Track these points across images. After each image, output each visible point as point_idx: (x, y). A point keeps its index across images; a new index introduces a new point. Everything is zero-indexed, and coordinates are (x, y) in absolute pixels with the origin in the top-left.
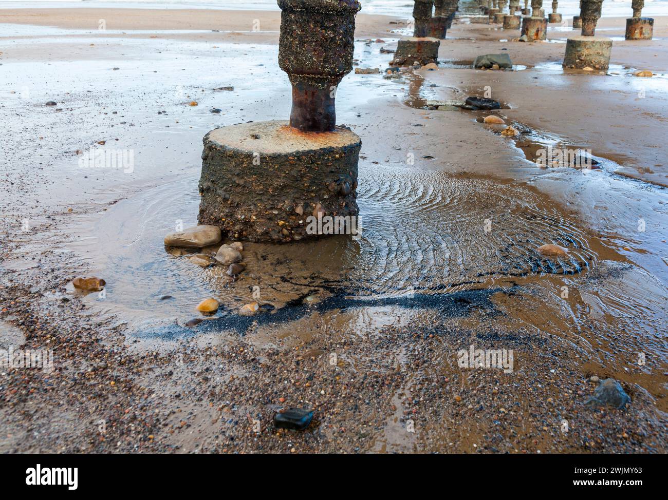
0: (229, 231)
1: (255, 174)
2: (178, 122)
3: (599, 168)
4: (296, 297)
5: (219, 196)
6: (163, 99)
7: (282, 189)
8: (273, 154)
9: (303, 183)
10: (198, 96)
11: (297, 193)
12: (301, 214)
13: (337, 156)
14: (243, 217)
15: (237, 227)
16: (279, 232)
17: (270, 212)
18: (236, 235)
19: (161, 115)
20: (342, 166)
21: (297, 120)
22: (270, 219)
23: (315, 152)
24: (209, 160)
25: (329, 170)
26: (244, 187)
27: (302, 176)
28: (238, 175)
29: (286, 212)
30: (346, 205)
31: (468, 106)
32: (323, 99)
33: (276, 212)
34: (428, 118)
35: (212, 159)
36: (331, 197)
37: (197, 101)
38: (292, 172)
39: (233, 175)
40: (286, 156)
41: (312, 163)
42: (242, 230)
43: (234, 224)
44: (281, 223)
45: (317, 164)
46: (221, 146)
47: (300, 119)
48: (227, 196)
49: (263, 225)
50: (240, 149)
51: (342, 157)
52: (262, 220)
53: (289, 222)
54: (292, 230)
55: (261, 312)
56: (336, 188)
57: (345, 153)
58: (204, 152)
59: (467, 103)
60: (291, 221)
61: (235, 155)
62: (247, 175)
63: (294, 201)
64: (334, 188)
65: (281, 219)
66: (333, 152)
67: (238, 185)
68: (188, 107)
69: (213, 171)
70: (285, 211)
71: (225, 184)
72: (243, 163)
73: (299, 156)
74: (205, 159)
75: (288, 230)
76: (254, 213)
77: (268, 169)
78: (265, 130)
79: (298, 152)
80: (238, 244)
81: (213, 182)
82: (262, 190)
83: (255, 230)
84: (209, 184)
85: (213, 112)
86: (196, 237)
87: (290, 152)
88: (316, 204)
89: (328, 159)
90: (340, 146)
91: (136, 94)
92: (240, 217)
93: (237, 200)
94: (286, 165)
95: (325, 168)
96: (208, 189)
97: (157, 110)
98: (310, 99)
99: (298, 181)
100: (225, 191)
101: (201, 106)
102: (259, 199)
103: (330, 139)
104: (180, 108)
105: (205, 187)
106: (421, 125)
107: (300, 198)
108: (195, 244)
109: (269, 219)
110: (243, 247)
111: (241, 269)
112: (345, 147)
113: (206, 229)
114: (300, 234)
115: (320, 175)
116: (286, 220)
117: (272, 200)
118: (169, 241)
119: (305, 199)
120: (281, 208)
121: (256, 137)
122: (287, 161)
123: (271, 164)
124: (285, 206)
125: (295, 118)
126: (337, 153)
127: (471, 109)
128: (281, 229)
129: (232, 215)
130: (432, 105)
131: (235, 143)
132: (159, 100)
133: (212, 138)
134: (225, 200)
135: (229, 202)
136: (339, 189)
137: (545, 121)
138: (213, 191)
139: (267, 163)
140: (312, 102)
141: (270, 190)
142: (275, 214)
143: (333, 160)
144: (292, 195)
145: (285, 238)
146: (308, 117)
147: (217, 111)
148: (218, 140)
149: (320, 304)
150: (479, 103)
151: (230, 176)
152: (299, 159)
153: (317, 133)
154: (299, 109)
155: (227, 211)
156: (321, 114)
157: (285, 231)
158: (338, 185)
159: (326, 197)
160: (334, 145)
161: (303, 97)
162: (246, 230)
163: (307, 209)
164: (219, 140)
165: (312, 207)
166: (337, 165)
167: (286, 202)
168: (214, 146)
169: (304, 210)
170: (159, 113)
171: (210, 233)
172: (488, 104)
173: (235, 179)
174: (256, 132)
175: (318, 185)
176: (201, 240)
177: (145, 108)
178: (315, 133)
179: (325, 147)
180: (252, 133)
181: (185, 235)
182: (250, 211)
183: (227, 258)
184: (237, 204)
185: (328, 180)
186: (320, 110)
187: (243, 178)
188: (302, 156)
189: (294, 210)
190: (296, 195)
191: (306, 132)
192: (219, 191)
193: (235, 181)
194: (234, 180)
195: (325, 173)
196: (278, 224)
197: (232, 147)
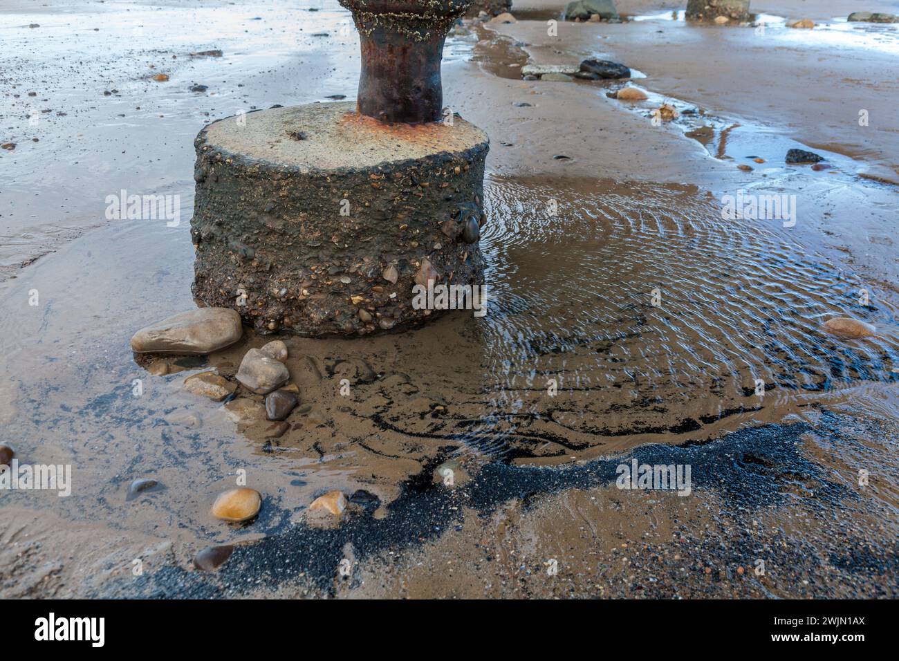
0: (256, 317)
1: (305, 210)
2: (138, 108)
3: (829, 167)
4: (417, 469)
5: (235, 252)
6: (112, 71)
7: (357, 237)
8: (339, 170)
9: (395, 223)
10: (167, 66)
11: (384, 242)
12: (394, 282)
13: (457, 169)
14: (283, 292)
15: (273, 310)
16: (353, 316)
17: (335, 280)
18: (271, 325)
19: (109, 97)
20: (463, 187)
21: (373, 102)
22: (336, 293)
23: (418, 162)
24: (209, 183)
25: (442, 195)
26: (284, 234)
27: (394, 211)
28: (271, 212)
29: (367, 279)
30: (469, 258)
31: (585, 74)
32: (423, 60)
33: (346, 280)
34: (534, 93)
35: (217, 181)
36: (445, 246)
37: (166, 73)
38: (377, 203)
39: (260, 212)
40: (365, 172)
41: (414, 185)
42: (282, 316)
43: (266, 305)
44: (357, 299)
45: (423, 187)
46: (233, 157)
47: (380, 100)
48: (250, 252)
49: (322, 306)
50: (271, 160)
51: (464, 171)
52: (321, 297)
53: (371, 296)
54: (376, 310)
55: (353, 514)
56: (455, 228)
57: (470, 163)
58: (197, 167)
59: (583, 69)
60: (376, 295)
61: (263, 173)
62: (287, 211)
63: (380, 258)
64: (451, 229)
65: (357, 292)
66: (450, 161)
67: (272, 231)
68: (154, 83)
69: (219, 203)
70: (364, 277)
71: (244, 229)
72: (279, 188)
73: (389, 172)
74: (201, 181)
75: (369, 311)
76: (306, 284)
77: (329, 200)
78: (314, 123)
79: (386, 165)
80: (278, 346)
81: (220, 224)
82: (318, 239)
83: (308, 316)
84: (213, 229)
85: (195, 89)
86: (194, 335)
87: (371, 165)
88: (421, 262)
89: (442, 175)
90: (460, 150)
91: (66, 64)
92: (278, 291)
93: (270, 259)
94: (365, 190)
95: (435, 193)
96: (211, 238)
97: (102, 88)
98: (398, 61)
99: (386, 220)
100: (246, 242)
101: (173, 82)
102: (314, 258)
103: (439, 137)
104: (140, 85)
105: (204, 235)
106: (529, 105)
107: (391, 251)
108: (194, 348)
109: (333, 293)
110: (288, 349)
111: (291, 402)
112: (469, 152)
113: (212, 318)
114: (392, 317)
115: (427, 206)
116: (365, 294)
117: (339, 258)
118: (140, 345)
119: (399, 253)
120: (356, 272)
121: (299, 137)
122: (366, 182)
123: (335, 191)
124: (364, 268)
125: (369, 98)
126: (457, 164)
127: (591, 79)
128: (356, 310)
129: (260, 288)
130: (531, 73)
131: (259, 149)
132: (105, 73)
133: (212, 140)
134: (247, 260)
135: (254, 264)
136: (460, 230)
137: (709, 95)
138: (221, 241)
139: (327, 188)
140: (402, 67)
141: (335, 240)
142: (345, 285)
143: (449, 178)
144: (377, 247)
145: (365, 326)
146: (396, 95)
147: (201, 89)
148: (225, 143)
149: (472, 485)
150: (600, 70)
151: (254, 214)
152: (389, 178)
153: (413, 126)
154: (377, 81)
155: (251, 280)
156: (419, 89)
157: (365, 315)
158: (459, 223)
159: (437, 246)
160: (451, 149)
161: (385, 59)
162: (289, 315)
163: (404, 272)
164: (228, 143)
165: (413, 267)
166: (455, 186)
167: (366, 260)
168: (218, 157)
169: (400, 273)
170: (107, 93)
171: (222, 326)
172: (614, 71)
173: (266, 219)
174: (297, 126)
175: (423, 225)
176: (204, 340)
177: (82, 86)
178: (408, 126)
179: (435, 152)
180: (291, 128)
181: (172, 332)
182: (296, 279)
183: (261, 379)
184: (271, 267)
185: (442, 216)
186: (418, 82)
187: (279, 217)
188: (394, 171)
189: (380, 275)
190: (384, 247)
191: (392, 125)
192: (234, 243)
193: (264, 225)
194: (262, 222)
195: (435, 202)
196: (351, 301)
197: (255, 158)
